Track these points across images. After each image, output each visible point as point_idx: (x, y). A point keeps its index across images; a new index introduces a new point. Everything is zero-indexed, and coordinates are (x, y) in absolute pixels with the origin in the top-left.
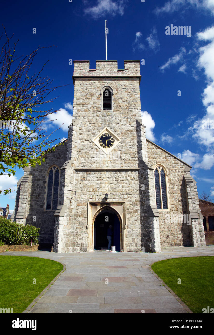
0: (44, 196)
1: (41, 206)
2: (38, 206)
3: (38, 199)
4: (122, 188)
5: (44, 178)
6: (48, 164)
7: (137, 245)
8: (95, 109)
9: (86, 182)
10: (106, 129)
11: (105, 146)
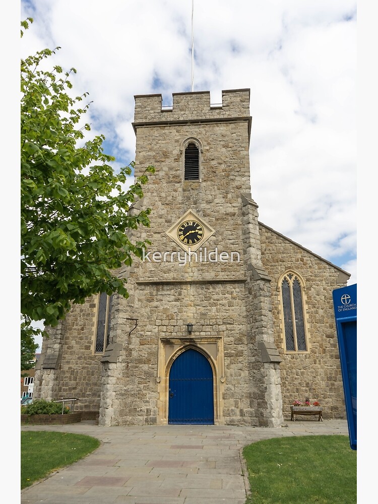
0: (91, 329)
1: (86, 346)
2: (81, 346)
3: (82, 335)
4: (217, 313)
5: (92, 298)
7: (242, 413)
8: (171, 179)
9: (155, 304)
10: (190, 213)
11: (188, 242)
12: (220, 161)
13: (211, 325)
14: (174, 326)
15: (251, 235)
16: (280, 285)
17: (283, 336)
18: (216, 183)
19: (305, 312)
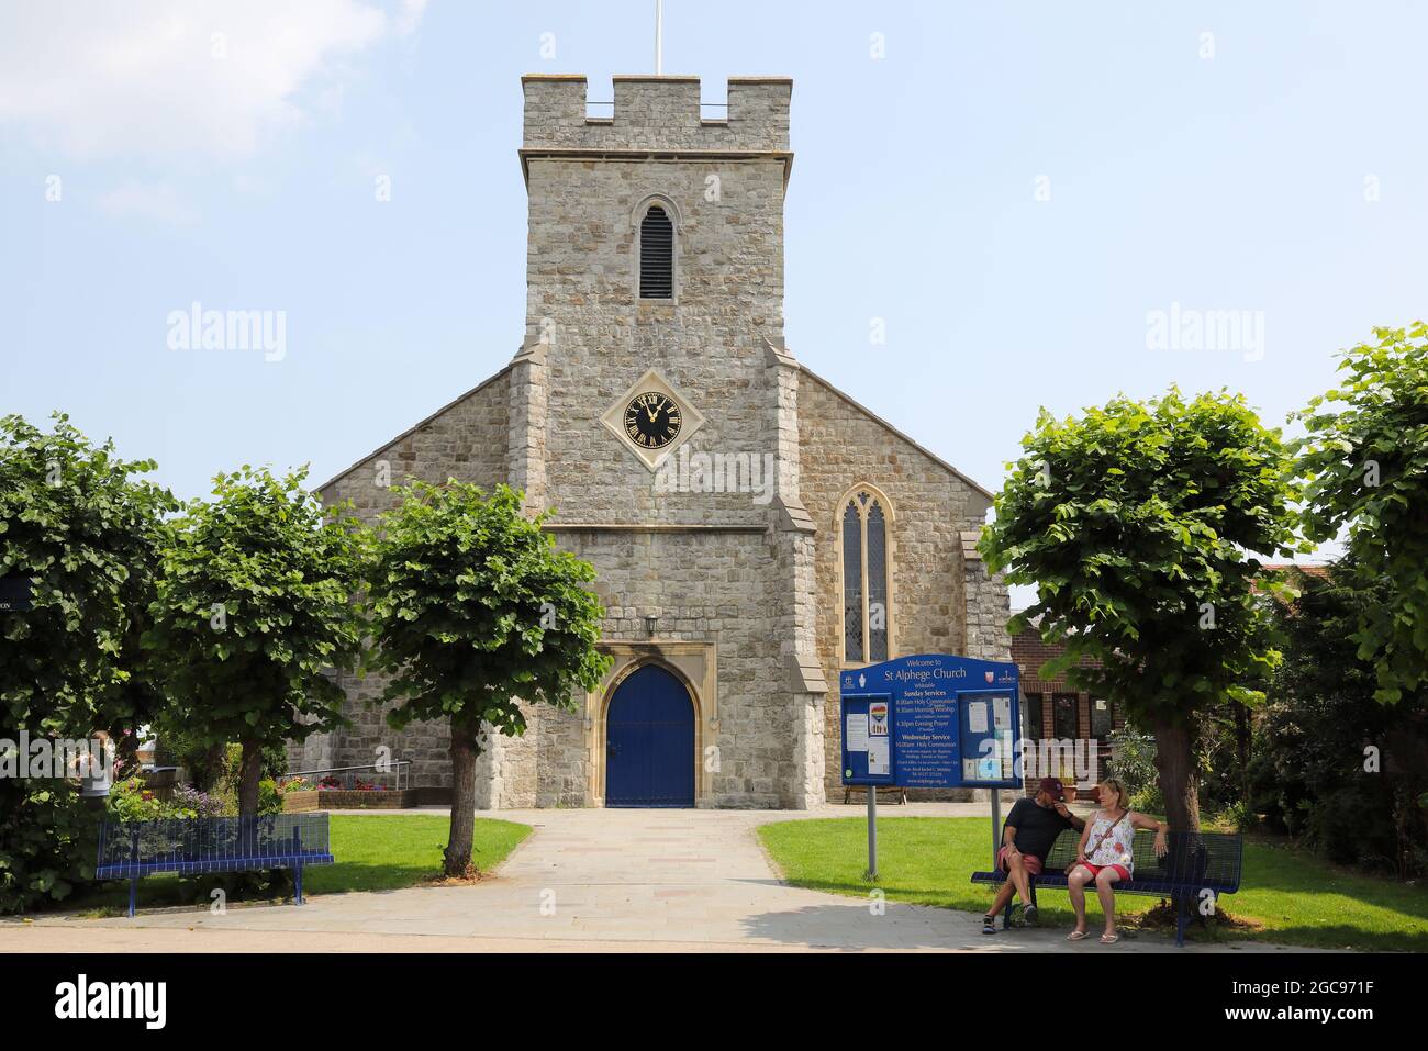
4: (705, 596)
7: (749, 787)
8: (611, 295)
10: (653, 376)
12: (719, 257)
13: (693, 619)
14: (618, 619)
15: (781, 435)
16: (840, 517)
17: (841, 630)
18: (710, 310)
19: (890, 578)
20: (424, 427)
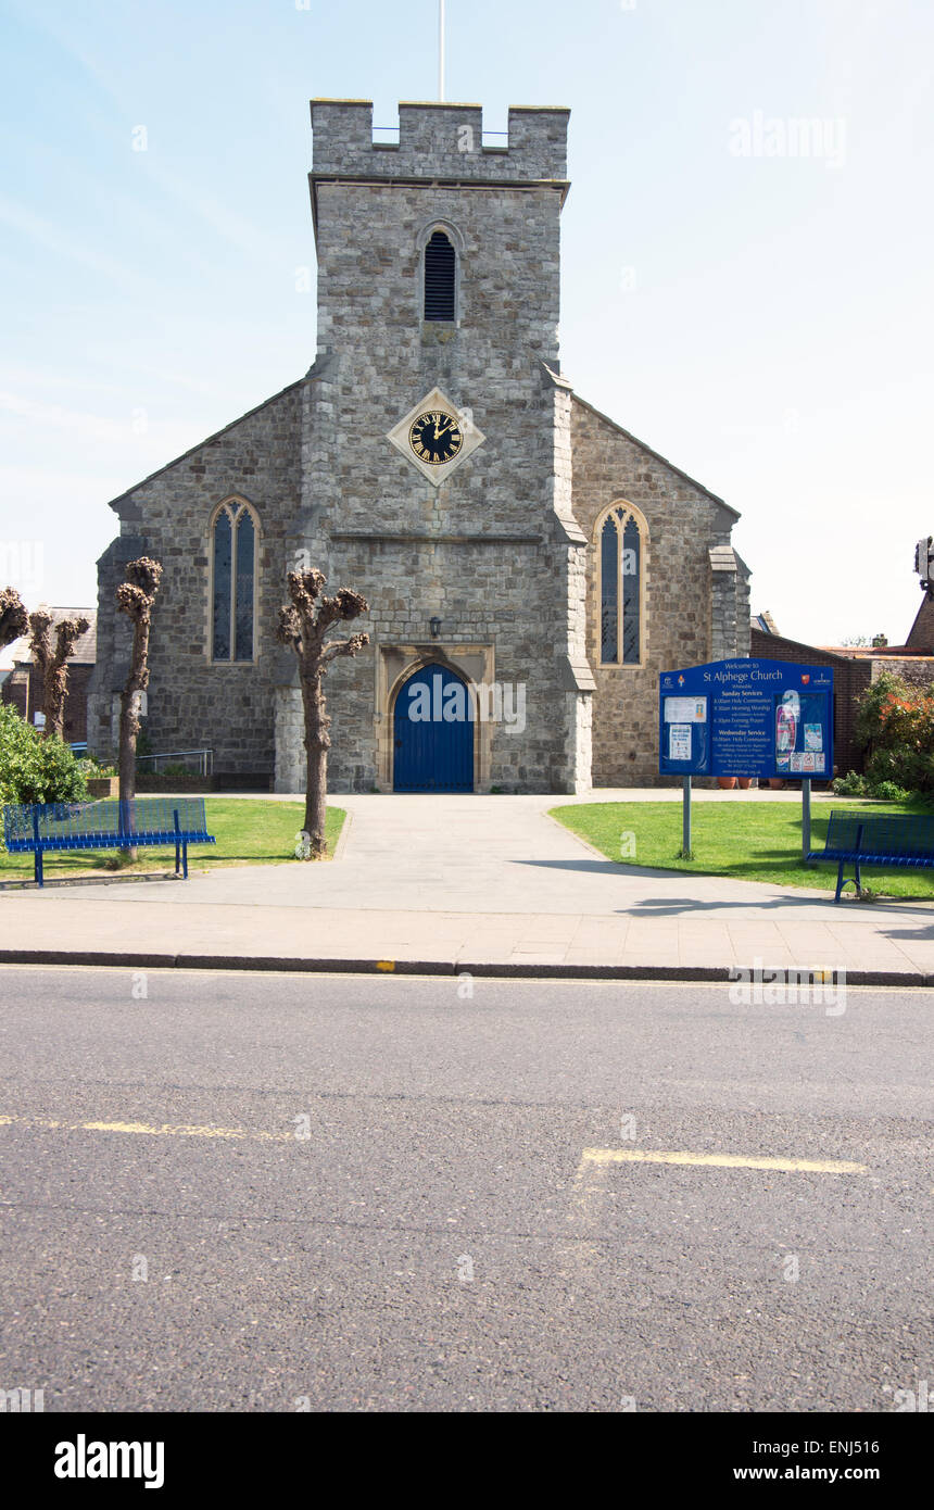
0: (202, 611)
1: (193, 647)
2: (183, 647)
3: (181, 624)
4: (484, 601)
5: (199, 545)
6: (210, 491)
7: (523, 775)
8: (396, 316)
9: (368, 579)
10: (436, 396)
11: (431, 458)
12: (500, 283)
13: (474, 623)
14: (405, 622)
15: (556, 453)
16: (599, 531)
17: (599, 634)
18: (491, 333)
20: (213, 442)
